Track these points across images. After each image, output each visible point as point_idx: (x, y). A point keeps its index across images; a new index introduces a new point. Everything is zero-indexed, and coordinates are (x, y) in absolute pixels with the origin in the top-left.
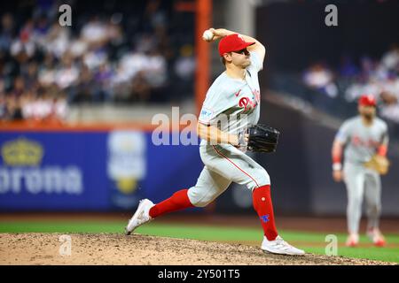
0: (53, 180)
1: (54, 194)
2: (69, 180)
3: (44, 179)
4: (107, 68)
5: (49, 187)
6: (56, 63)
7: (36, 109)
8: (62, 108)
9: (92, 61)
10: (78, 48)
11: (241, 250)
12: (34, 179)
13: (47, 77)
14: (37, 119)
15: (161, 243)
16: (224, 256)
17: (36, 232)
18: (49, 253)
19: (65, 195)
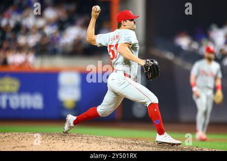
0: (26, 101)
1: (26, 109)
2: (35, 101)
3: (20, 101)
4: (58, 35)
5: (23, 105)
6: (27, 31)
7: (15, 59)
8: (31, 58)
9: (49, 31)
10: (41, 23)
11: (137, 143)
12: (15, 100)
13: (22, 40)
14: (17, 65)
15: (90, 138)
16: (127, 147)
17: (16, 132)
18: (23, 145)
19: (32, 110)
